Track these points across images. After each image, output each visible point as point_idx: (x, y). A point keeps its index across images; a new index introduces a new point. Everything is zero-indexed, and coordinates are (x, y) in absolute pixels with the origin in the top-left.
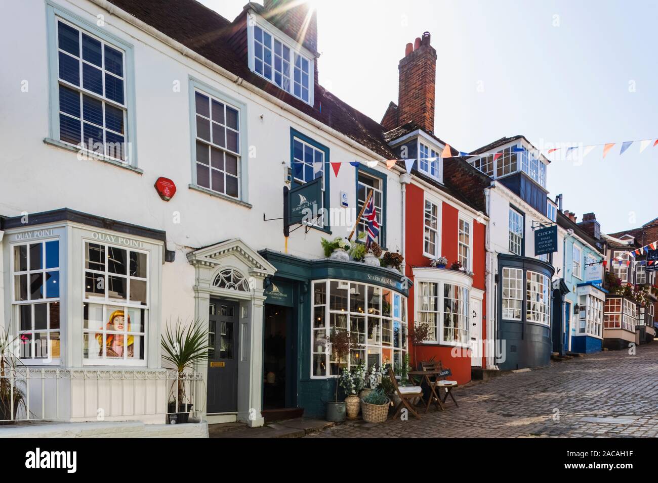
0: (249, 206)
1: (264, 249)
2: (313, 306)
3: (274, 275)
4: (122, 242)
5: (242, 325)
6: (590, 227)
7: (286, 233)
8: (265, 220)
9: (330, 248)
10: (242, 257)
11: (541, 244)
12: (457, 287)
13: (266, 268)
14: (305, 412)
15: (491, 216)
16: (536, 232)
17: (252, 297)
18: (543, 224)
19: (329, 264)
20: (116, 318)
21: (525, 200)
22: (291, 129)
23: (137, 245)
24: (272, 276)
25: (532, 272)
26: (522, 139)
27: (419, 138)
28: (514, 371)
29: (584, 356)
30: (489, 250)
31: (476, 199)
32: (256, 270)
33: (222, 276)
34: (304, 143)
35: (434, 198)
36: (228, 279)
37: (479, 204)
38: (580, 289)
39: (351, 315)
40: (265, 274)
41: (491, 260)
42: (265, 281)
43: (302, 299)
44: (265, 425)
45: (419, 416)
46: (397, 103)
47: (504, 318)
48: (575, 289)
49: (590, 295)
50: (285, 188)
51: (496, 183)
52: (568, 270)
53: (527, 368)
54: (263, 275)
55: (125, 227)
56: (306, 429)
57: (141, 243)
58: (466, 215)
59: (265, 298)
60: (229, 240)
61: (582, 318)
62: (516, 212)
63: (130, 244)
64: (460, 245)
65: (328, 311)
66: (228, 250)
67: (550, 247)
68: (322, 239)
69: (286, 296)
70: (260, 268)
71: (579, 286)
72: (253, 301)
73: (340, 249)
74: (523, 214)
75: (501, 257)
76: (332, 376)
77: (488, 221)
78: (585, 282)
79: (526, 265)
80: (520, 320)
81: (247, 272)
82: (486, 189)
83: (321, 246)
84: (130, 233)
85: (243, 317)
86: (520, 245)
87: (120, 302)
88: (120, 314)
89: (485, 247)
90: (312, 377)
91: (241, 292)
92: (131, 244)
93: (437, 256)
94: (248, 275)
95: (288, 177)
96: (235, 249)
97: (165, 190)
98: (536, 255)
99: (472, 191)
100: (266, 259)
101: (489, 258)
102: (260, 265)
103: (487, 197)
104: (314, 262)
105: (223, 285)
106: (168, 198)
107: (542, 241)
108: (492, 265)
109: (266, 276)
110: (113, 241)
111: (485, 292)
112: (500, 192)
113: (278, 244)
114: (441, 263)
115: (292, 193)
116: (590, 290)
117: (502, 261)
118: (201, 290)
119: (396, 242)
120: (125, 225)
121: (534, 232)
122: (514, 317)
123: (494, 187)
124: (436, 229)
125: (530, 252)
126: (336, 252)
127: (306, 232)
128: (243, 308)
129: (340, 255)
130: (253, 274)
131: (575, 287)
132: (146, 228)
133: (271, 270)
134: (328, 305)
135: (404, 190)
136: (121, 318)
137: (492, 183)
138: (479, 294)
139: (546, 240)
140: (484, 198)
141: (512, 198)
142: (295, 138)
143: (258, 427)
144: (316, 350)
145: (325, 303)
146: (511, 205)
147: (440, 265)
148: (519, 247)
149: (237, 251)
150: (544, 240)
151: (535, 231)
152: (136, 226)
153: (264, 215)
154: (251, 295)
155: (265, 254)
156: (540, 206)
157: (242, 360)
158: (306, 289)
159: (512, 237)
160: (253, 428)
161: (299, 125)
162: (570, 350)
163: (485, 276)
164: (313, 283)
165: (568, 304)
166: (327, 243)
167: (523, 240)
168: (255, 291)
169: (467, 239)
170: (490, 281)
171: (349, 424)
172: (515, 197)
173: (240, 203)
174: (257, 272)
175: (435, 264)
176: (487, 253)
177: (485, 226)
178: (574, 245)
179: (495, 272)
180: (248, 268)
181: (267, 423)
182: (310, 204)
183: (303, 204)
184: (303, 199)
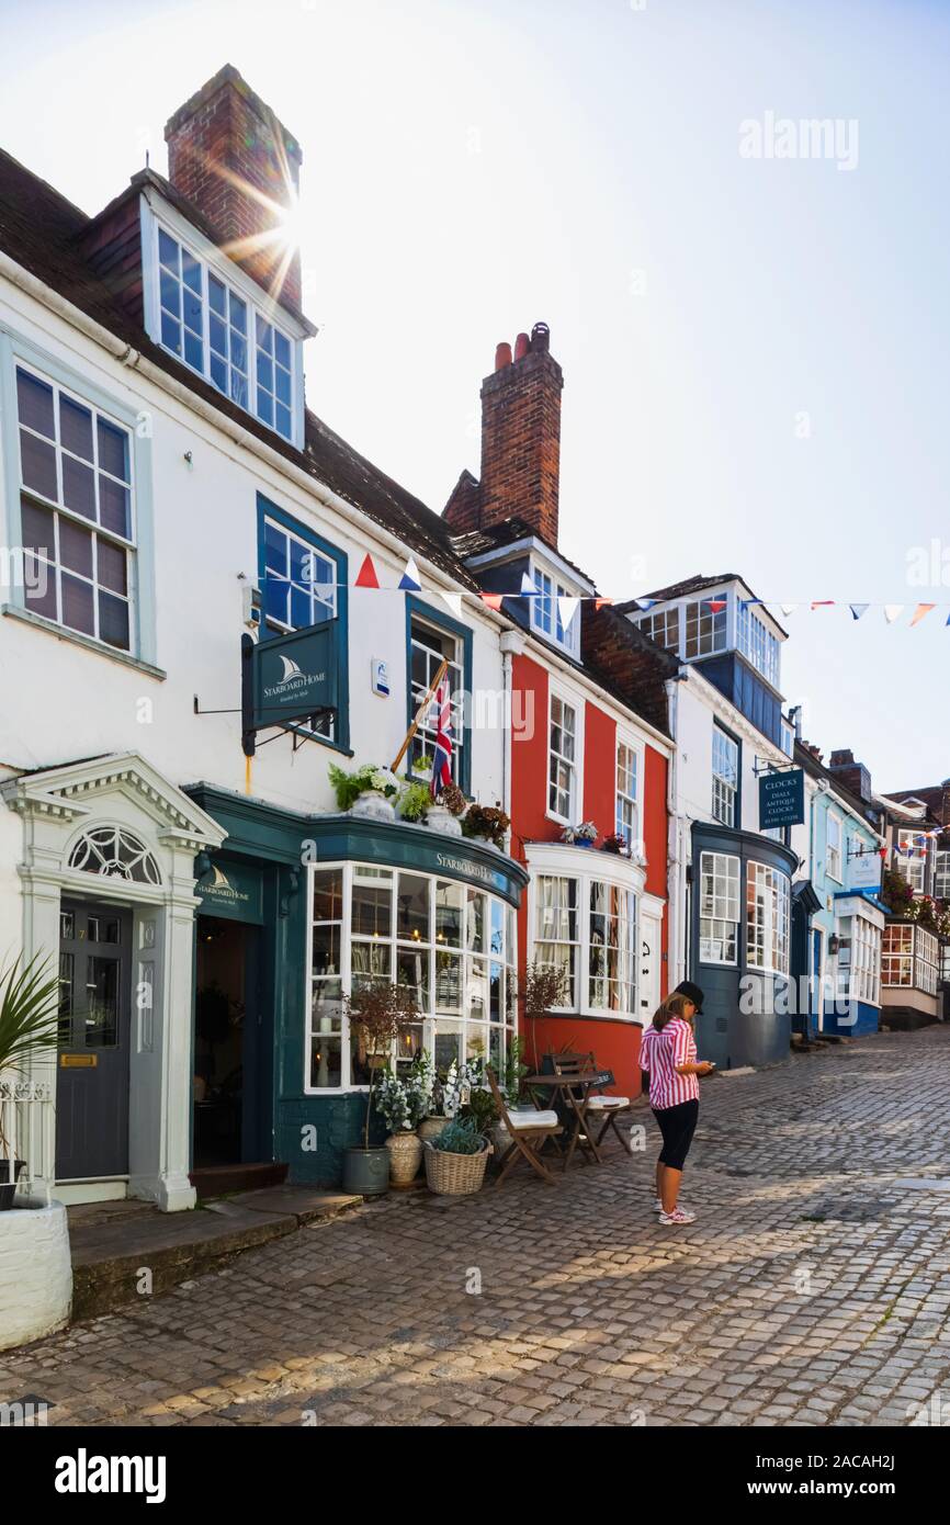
0: (158, 675)
1: (197, 781)
2: (311, 923)
3: (219, 846)
5: (141, 966)
6: (852, 779)
7: (249, 748)
8: (196, 712)
9: (350, 790)
10: (141, 800)
11: (773, 807)
12: (616, 888)
13: (201, 829)
14: (290, 1171)
15: (678, 742)
16: (762, 780)
17: (168, 897)
18: (775, 764)
19: (350, 826)
21: (742, 712)
22: (261, 497)
24: (214, 847)
25: (757, 864)
26: (737, 582)
27: (532, 556)
28: (724, 1073)
29: (850, 1042)
30: (674, 813)
31: (649, 701)
32: (177, 832)
33: (92, 844)
34: (291, 536)
35: (572, 690)
36: (108, 852)
37: (656, 713)
38: (841, 901)
39: (398, 947)
40: (198, 843)
41: (678, 834)
42: (198, 860)
43: (284, 906)
44: (199, 1205)
45: (553, 1176)
46: (477, 475)
47: (703, 959)
48: (831, 904)
49: (858, 917)
50: (246, 638)
51: (690, 671)
52: (819, 864)
53: (748, 1066)
54: (193, 845)
56: (301, 1214)
58: (632, 734)
59: (199, 901)
60: (108, 755)
61: (842, 964)
62: (725, 736)
64: (620, 797)
65: (348, 937)
66: (109, 779)
67: (789, 814)
68: (332, 766)
69: (246, 897)
70: (186, 828)
71: (838, 896)
72: (168, 909)
73: (373, 793)
74: (738, 741)
75: (698, 828)
76: (356, 1088)
77: (672, 750)
78: (848, 890)
79: (746, 848)
80: (734, 963)
81: (155, 836)
82: (669, 681)
83: (330, 783)
85: (141, 946)
86: (732, 806)
89: (666, 806)
90: (309, 1090)
91: (140, 886)
93: (574, 820)
94: (156, 842)
95: (254, 612)
96: (125, 777)
98: (761, 828)
99: (640, 683)
100: (202, 805)
101: (674, 831)
102: (188, 822)
103: (671, 698)
104: (315, 820)
105: (93, 865)
107: (773, 800)
108: (681, 846)
109: (202, 848)
111: (667, 902)
112: (695, 691)
113: (230, 773)
114: (584, 835)
115: (263, 650)
116: (857, 906)
117: (701, 837)
118: (40, 877)
119: (490, 785)
121: (758, 780)
122: (721, 958)
123: (684, 678)
124: (573, 760)
125: (750, 822)
126: (366, 799)
127: (295, 749)
128: (142, 925)
129: (372, 806)
130: (169, 841)
131: (831, 898)
133: (214, 834)
134: (346, 922)
135: (509, 667)
137: (681, 670)
138: (653, 905)
139: (781, 798)
140: (664, 700)
141: (718, 705)
142: (268, 521)
143: (182, 1211)
144: (316, 1027)
145: (339, 915)
146: (717, 721)
147: (582, 841)
148: (729, 808)
149: (130, 782)
150: (778, 799)
151: (760, 779)
153: (196, 700)
154: (164, 894)
155: (200, 795)
156: (769, 726)
157: (139, 1050)
158: (295, 884)
159: (718, 787)
160: (169, 1213)
161: (277, 489)
162: (821, 1028)
163: (667, 867)
164: (311, 869)
165: (818, 934)
166: (342, 776)
167: (738, 796)
168: (172, 884)
169: (633, 786)
170: (677, 879)
171: (398, 1199)
172: (725, 703)
173: (136, 664)
174: (180, 838)
175: (571, 838)
176: (671, 819)
177: (667, 761)
178: (830, 812)
179: (687, 861)
180: (157, 826)
181: (203, 1200)
182: (310, 680)
183: (292, 681)
184: (290, 668)
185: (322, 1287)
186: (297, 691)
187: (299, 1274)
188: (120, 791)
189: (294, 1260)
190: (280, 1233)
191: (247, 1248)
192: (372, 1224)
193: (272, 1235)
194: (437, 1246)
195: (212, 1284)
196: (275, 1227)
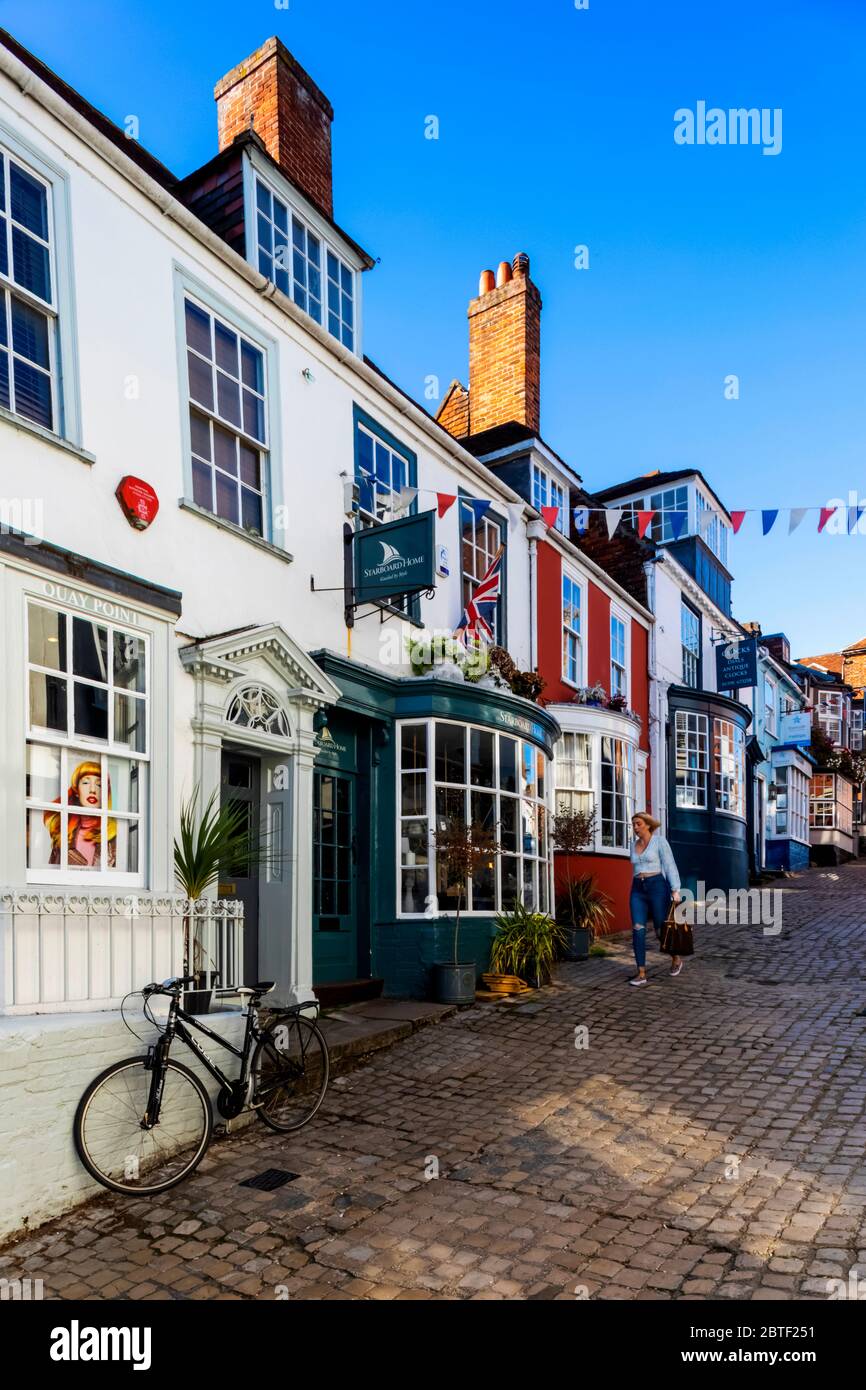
0: (286, 558)
1: (319, 648)
2: (399, 771)
3: (334, 703)
4: (100, 609)
5: (269, 807)
6: (781, 649)
7: (350, 622)
8: (313, 590)
10: (278, 664)
11: (728, 672)
13: (323, 689)
14: (385, 985)
15: (655, 615)
16: (718, 649)
17: (296, 748)
19: (434, 688)
20: (85, 779)
21: (702, 588)
22: (355, 406)
23: (128, 618)
24: (331, 706)
25: (721, 721)
26: (697, 477)
27: (532, 455)
30: (655, 677)
32: (306, 691)
33: (244, 701)
34: (375, 439)
35: (576, 571)
36: (256, 708)
37: (638, 589)
38: (777, 755)
39: (472, 792)
40: (319, 702)
41: (657, 696)
42: (317, 716)
43: (377, 756)
44: (322, 1015)
47: (679, 805)
48: (771, 756)
49: (792, 767)
50: (346, 526)
51: (665, 554)
54: (316, 703)
55: (108, 576)
56: (415, 1020)
57: (135, 614)
58: (621, 611)
59: (318, 751)
61: (782, 807)
62: (690, 611)
63: (114, 615)
64: (613, 664)
65: (432, 784)
66: (243, 651)
67: (744, 677)
69: (344, 749)
70: (312, 688)
71: (776, 749)
72: (296, 757)
74: (698, 614)
75: (673, 691)
76: (443, 913)
77: (652, 622)
78: (782, 744)
79: (714, 708)
80: (705, 808)
81: (286, 695)
82: (648, 563)
84: (117, 590)
85: (269, 790)
86: (696, 671)
87: (88, 744)
88: (93, 770)
89: (647, 671)
90: (400, 915)
91: (277, 738)
92: (117, 615)
93: (582, 682)
94: (287, 701)
95: (354, 504)
96: (267, 645)
97: (140, 506)
98: (718, 689)
99: (621, 565)
100: (324, 669)
101: (655, 693)
102: (313, 683)
103: (649, 578)
104: (404, 682)
105: (243, 720)
106: (144, 523)
107: (727, 666)
108: (660, 707)
109: (321, 705)
110: (83, 606)
111: (651, 756)
112: (668, 571)
113: (338, 643)
114: (594, 696)
115: (364, 537)
116: (791, 758)
117: (675, 698)
118: (207, 729)
119: (523, 653)
120: (109, 573)
121: (715, 648)
122: (695, 804)
123: (661, 560)
124: (580, 632)
127: (382, 622)
128: (269, 774)
130: (298, 700)
131: (769, 751)
132: (145, 581)
133: (331, 693)
134: (431, 770)
135: (535, 551)
136: (94, 778)
137: (658, 554)
138: (641, 759)
140: (643, 579)
141: (685, 583)
142: (361, 426)
144: (404, 862)
145: (425, 765)
146: (685, 599)
147: (593, 701)
148: (694, 673)
149: (275, 652)
151: (717, 647)
152: (130, 576)
153: (312, 580)
154: (294, 745)
155: (322, 660)
156: (721, 600)
157: (268, 880)
158: (387, 737)
159: (685, 655)
161: (367, 399)
162: (764, 866)
163: (649, 725)
164: (399, 725)
165: (761, 782)
167: (700, 662)
168: (299, 736)
169: (622, 654)
170: (657, 735)
171: (487, 1007)
172: (691, 582)
173: (269, 548)
174: (307, 697)
175: (584, 699)
176: (651, 683)
177: (647, 632)
178: (767, 676)
179: (664, 720)
180: (289, 688)
181: (324, 1010)
182: (409, 563)
183: (392, 563)
184: (390, 552)
185: (460, 1080)
186: (396, 571)
187: (434, 1069)
188: (262, 656)
189: (422, 1058)
190: (401, 1036)
191: (378, 1050)
192: (474, 1028)
193: (396, 1038)
194: (542, 1044)
195: (362, 1079)
196: (396, 1031)
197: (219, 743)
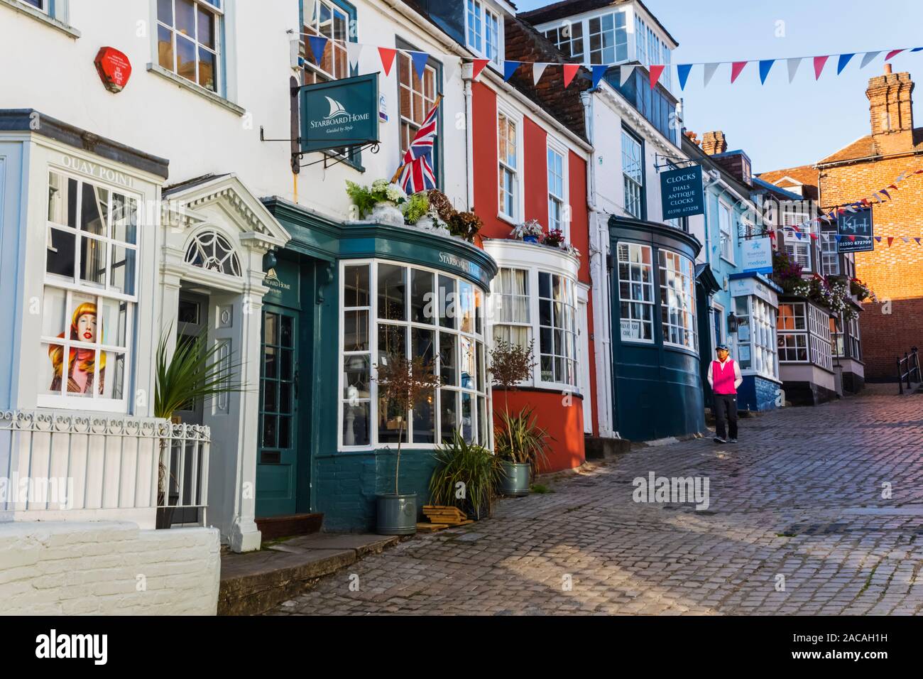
0: (239, 112)
1: (270, 195)
2: (342, 309)
3: (283, 245)
4: (104, 176)
5: (217, 342)
7: (296, 168)
8: (262, 139)
9: (366, 202)
10: (232, 210)
11: (673, 200)
12: (557, 277)
13: (272, 233)
14: (324, 520)
15: (594, 146)
16: (663, 176)
17: (247, 287)
18: (672, 161)
19: (377, 231)
20: (81, 317)
21: (644, 116)
23: (125, 182)
24: (280, 248)
25: (667, 251)
26: (635, 2)
30: (594, 208)
31: (569, 110)
32: (258, 235)
33: (200, 244)
35: (513, 107)
36: (209, 251)
37: (574, 121)
39: (413, 329)
40: (269, 244)
42: (266, 257)
43: (321, 293)
44: (263, 547)
47: (623, 338)
49: (754, 297)
50: (293, 80)
51: (603, 84)
54: (266, 245)
55: (111, 148)
57: (130, 178)
58: (558, 144)
61: (742, 341)
62: (631, 138)
63: (115, 180)
64: (551, 197)
65: (374, 321)
66: (215, 195)
67: (689, 205)
68: (349, 181)
69: (288, 287)
70: (263, 232)
71: (732, 277)
72: (246, 296)
73: (388, 203)
74: (641, 141)
75: (614, 222)
76: (383, 446)
77: (590, 153)
80: (652, 342)
81: (239, 238)
82: (585, 93)
84: (119, 160)
86: (639, 199)
87: (90, 287)
88: (89, 309)
89: (587, 202)
90: (341, 448)
91: (229, 278)
92: (117, 179)
93: (519, 217)
94: (239, 243)
95: (299, 58)
96: (226, 193)
97: (116, 73)
98: (664, 219)
99: (558, 94)
101: (594, 224)
102: (264, 227)
103: (586, 108)
104: (348, 226)
105: (200, 261)
106: (119, 87)
108: (600, 238)
109: (272, 247)
110: (92, 173)
111: (591, 288)
113: (285, 187)
114: (530, 232)
116: (752, 287)
117: (616, 229)
118: (169, 270)
119: (457, 190)
120: (114, 146)
122: (640, 337)
123: (599, 90)
124: (516, 167)
125: (655, 214)
126: (382, 208)
127: (325, 167)
129: (386, 214)
130: (250, 243)
131: (726, 279)
133: (281, 237)
134: (373, 308)
136: (90, 317)
137: (596, 84)
139: (682, 191)
141: (625, 111)
144: (346, 396)
145: (367, 303)
146: (625, 126)
147: (530, 237)
148: (637, 201)
149: (229, 198)
150: (678, 192)
151: (661, 174)
152: (129, 148)
153: (262, 131)
154: (244, 284)
155: (272, 205)
157: (214, 412)
158: (331, 276)
159: (626, 182)
164: (343, 264)
165: (718, 313)
166: (357, 188)
167: (643, 190)
168: (249, 276)
169: (560, 186)
170: (598, 266)
172: (631, 110)
173: (224, 104)
174: (259, 240)
175: (521, 235)
176: (591, 214)
177: (585, 163)
178: (721, 200)
179: (606, 251)
180: (242, 231)
182: (354, 118)
183: (338, 117)
184: (335, 107)
186: (342, 126)
188: (219, 204)
190: (345, 564)
193: (340, 565)
196: (341, 559)
197: (178, 283)
